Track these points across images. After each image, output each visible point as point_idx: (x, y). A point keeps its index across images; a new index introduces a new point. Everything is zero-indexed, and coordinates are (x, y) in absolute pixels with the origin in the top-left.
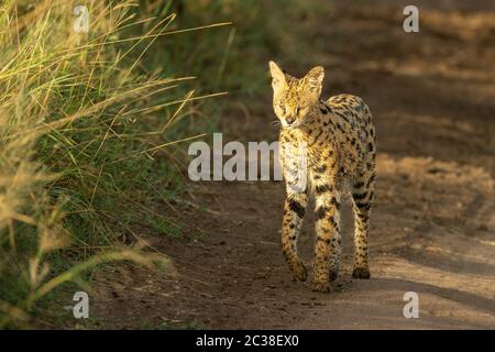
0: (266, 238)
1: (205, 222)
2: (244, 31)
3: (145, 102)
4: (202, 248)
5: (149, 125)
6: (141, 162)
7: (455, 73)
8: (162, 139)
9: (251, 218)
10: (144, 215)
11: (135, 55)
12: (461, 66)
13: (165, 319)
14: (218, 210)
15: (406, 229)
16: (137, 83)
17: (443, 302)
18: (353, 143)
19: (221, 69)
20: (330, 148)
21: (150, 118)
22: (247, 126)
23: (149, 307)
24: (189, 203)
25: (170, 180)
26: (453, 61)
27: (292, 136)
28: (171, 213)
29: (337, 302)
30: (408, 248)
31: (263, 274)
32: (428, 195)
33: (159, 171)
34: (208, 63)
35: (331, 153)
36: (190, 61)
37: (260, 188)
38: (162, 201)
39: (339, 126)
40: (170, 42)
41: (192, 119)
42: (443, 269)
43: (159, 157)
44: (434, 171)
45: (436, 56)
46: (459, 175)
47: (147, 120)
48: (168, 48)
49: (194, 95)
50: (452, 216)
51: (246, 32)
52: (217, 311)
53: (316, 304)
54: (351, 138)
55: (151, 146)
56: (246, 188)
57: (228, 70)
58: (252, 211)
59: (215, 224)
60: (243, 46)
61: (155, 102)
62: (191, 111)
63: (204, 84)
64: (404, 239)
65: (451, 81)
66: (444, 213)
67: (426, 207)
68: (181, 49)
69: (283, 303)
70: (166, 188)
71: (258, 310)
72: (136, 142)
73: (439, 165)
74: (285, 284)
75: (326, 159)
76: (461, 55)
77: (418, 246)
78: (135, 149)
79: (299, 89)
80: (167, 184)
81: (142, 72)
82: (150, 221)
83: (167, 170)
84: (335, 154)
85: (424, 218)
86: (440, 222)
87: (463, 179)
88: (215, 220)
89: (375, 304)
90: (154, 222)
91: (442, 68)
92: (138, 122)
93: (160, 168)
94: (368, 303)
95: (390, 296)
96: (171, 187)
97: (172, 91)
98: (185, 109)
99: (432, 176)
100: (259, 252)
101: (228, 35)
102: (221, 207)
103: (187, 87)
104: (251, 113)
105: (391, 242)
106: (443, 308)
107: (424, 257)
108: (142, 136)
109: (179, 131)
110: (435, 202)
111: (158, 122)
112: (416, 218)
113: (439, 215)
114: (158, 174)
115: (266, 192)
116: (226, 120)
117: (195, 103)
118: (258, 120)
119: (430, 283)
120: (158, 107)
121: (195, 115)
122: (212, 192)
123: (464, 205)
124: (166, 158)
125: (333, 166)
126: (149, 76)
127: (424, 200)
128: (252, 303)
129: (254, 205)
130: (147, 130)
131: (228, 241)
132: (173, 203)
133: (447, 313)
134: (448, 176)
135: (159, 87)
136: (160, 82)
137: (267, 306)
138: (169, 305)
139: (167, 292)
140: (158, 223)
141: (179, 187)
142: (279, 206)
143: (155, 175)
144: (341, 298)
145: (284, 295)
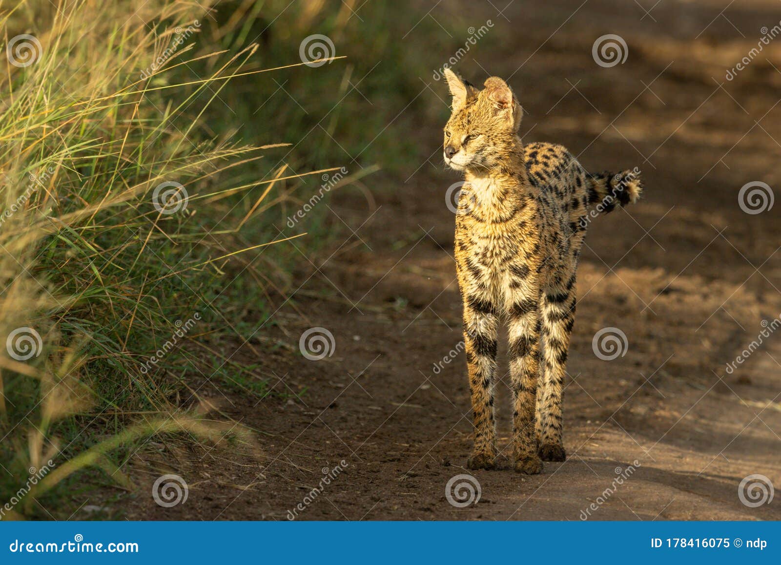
0: (402, 398)
1: (305, 372)
3: (210, 183)
4: (300, 413)
5: (216, 220)
6: (204, 278)
7: (699, 136)
8: (238, 242)
9: (376, 365)
10: (209, 361)
11: (194, 109)
12: (709, 125)
15: (623, 383)
16: (195, 154)
17: (680, 497)
19: (329, 132)
21: (220, 208)
22: (370, 220)
23: (217, 507)
24: (280, 342)
25: (249, 306)
26: (694, 116)
28: (252, 359)
29: (514, 497)
30: (626, 411)
31: (397, 454)
32: (657, 328)
33: (235, 293)
34: (308, 121)
36: (281, 118)
37: (392, 318)
38: (237, 341)
40: (250, 88)
41: (284, 210)
42: (680, 446)
43: (232, 270)
44: (667, 292)
45: (670, 110)
46: (705, 297)
47: (214, 213)
48: (246, 98)
49: (287, 172)
50: (694, 362)
53: (481, 502)
55: (220, 253)
56: (370, 318)
57: (341, 133)
58: (380, 354)
59: (321, 376)
60: (362, 94)
61: (227, 183)
62: (284, 197)
63: (303, 154)
64: (620, 399)
65: (692, 148)
66: (682, 356)
67: (653, 347)
69: (429, 500)
70: (245, 320)
72: (199, 247)
73: (674, 281)
74: (433, 469)
76: (707, 107)
77: (640, 410)
78: (194, 257)
80: (245, 313)
81: (205, 137)
82: (219, 371)
83: (246, 290)
85: (652, 365)
86: (676, 370)
87: (712, 303)
88: (321, 369)
89: (573, 501)
90: (225, 373)
91: (678, 128)
92: (200, 215)
93: (234, 287)
94: (564, 499)
96: (252, 317)
97: (253, 167)
98: (274, 193)
99: (663, 300)
101: (341, 77)
103: (275, 159)
104: (378, 199)
105: (600, 403)
106: (682, 507)
107: (652, 427)
108: (208, 238)
109: (264, 229)
110: (669, 340)
112: (638, 364)
113: (674, 361)
114: (232, 298)
115: (401, 324)
116: (338, 211)
117: (289, 184)
118: (389, 210)
119: (661, 467)
120: (231, 191)
121: (289, 204)
123: (714, 343)
124: (244, 271)
126: (216, 143)
127: (650, 336)
129: (382, 345)
130: (211, 226)
131: (341, 402)
132: (255, 342)
133: (687, 515)
134: (689, 299)
135: (232, 158)
136: (234, 152)
137: (403, 505)
138: (248, 503)
139: (246, 484)
140: (231, 374)
141: (265, 318)
142: (423, 348)
143: (227, 299)
144: (521, 492)
145: (431, 486)
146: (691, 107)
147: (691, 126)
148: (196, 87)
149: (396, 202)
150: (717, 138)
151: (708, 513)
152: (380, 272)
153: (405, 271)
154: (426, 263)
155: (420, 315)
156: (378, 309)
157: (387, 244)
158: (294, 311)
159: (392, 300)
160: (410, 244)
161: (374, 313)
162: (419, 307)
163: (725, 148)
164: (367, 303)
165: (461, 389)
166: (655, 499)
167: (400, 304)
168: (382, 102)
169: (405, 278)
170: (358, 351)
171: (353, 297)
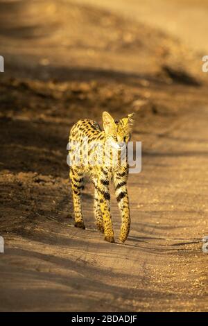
146: (47, 108)
147: (47, 115)
150: (58, 120)
151: (55, 269)
163: (61, 124)
166: (34, 264)
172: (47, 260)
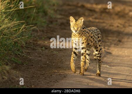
0: (44, 64)
1: (27, 59)
2: (38, 9)
3: (12, 27)
4: (27, 67)
5: (13, 34)
6: (10, 44)
7: (94, 20)
8: (16, 38)
9: (40, 59)
10: (11, 58)
11: (9, 15)
12: (96, 18)
13: (17, 85)
14: (31, 56)
16: (9, 23)
17: (91, 81)
18: (92, 37)
19: (32, 19)
20: (85, 38)
21: (13, 32)
22: (39, 34)
23: (12, 82)
24: (23, 55)
25: (18, 48)
26: (93, 17)
27: (75, 35)
28: (19, 57)
29: (62, 81)
31: (43, 74)
33: (15, 46)
34: (28, 17)
35: (85, 39)
36: (24, 17)
37: (42, 51)
38: (16, 54)
39: (87, 32)
40: (18, 12)
41: (24, 32)
43: (15, 42)
45: (89, 16)
47: (12, 32)
49: (25, 26)
51: (39, 9)
52: (30, 83)
53: (57, 82)
54: (91, 36)
55: (13, 39)
56: (38, 51)
57: (34, 19)
58: (40, 57)
59: (30, 60)
60: (38, 13)
62: (24, 30)
63: (27, 23)
65: (93, 22)
68: (21, 14)
69: (48, 81)
70: (17, 51)
71: (41, 83)
72: (9, 38)
74: (49, 76)
75: (84, 40)
76: (96, 15)
78: (9, 40)
79: (78, 23)
80: (17, 50)
81: (11, 20)
82: (13, 59)
83: (17, 46)
84: (86, 39)
88: (30, 59)
89: (73, 82)
90: (14, 60)
91: (91, 19)
92: (10, 33)
93: (16, 45)
94: (71, 81)
95: (77, 80)
96: (18, 50)
97: (19, 25)
98: (22, 29)
100: (42, 68)
101: (34, 10)
102: (32, 56)
103: (23, 24)
104: (40, 31)
105: (77, 65)
106: (91, 83)
108: (11, 37)
109: (21, 35)
111: (15, 33)
114: (15, 47)
115: (44, 52)
116: (33, 32)
117: (25, 28)
118: (41, 32)
120: (15, 29)
121: (25, 31)
122: (30, 52)
124: (17, 42)
125: (86, 42)
126: (13, 21)
128: (40, 81)
129: (41, 55)
130: (12, 35)
131: (34, 65)
132: (19, 54)
133: (92, 84)
135: (15, 23)
136: (16, 22)
137: (44, 82)
138: (18, 82)
139: (17, 78)
140: (15, 60)
141: (21, 50)
142: (47, 56)
143: (14, 47)
144: (64, 80)
145: (48, 79)
146: (92, 15)
147: (93, 18)
148: (10, 11)
149: (43, 31)
150: (97, 21)
151: (95, 84)
152: (40, 43)
153: (44, 43)
154: (48, 41)
155: (47, 50)
156: (40, 49)
157: (41, 38)
158: (26, 49)
159: (42, 48)
160: (45, 38)
161: (39, 50)
162: (47, 49)
163: (98, 22)
164: (38, 48)
165: (54, 63)
166: (86, 82)
167: (43, 48)
168: (41, 14)
169: (44, 44)
170: (36, 56)
171: (35, 47)
172: (92, 80)
